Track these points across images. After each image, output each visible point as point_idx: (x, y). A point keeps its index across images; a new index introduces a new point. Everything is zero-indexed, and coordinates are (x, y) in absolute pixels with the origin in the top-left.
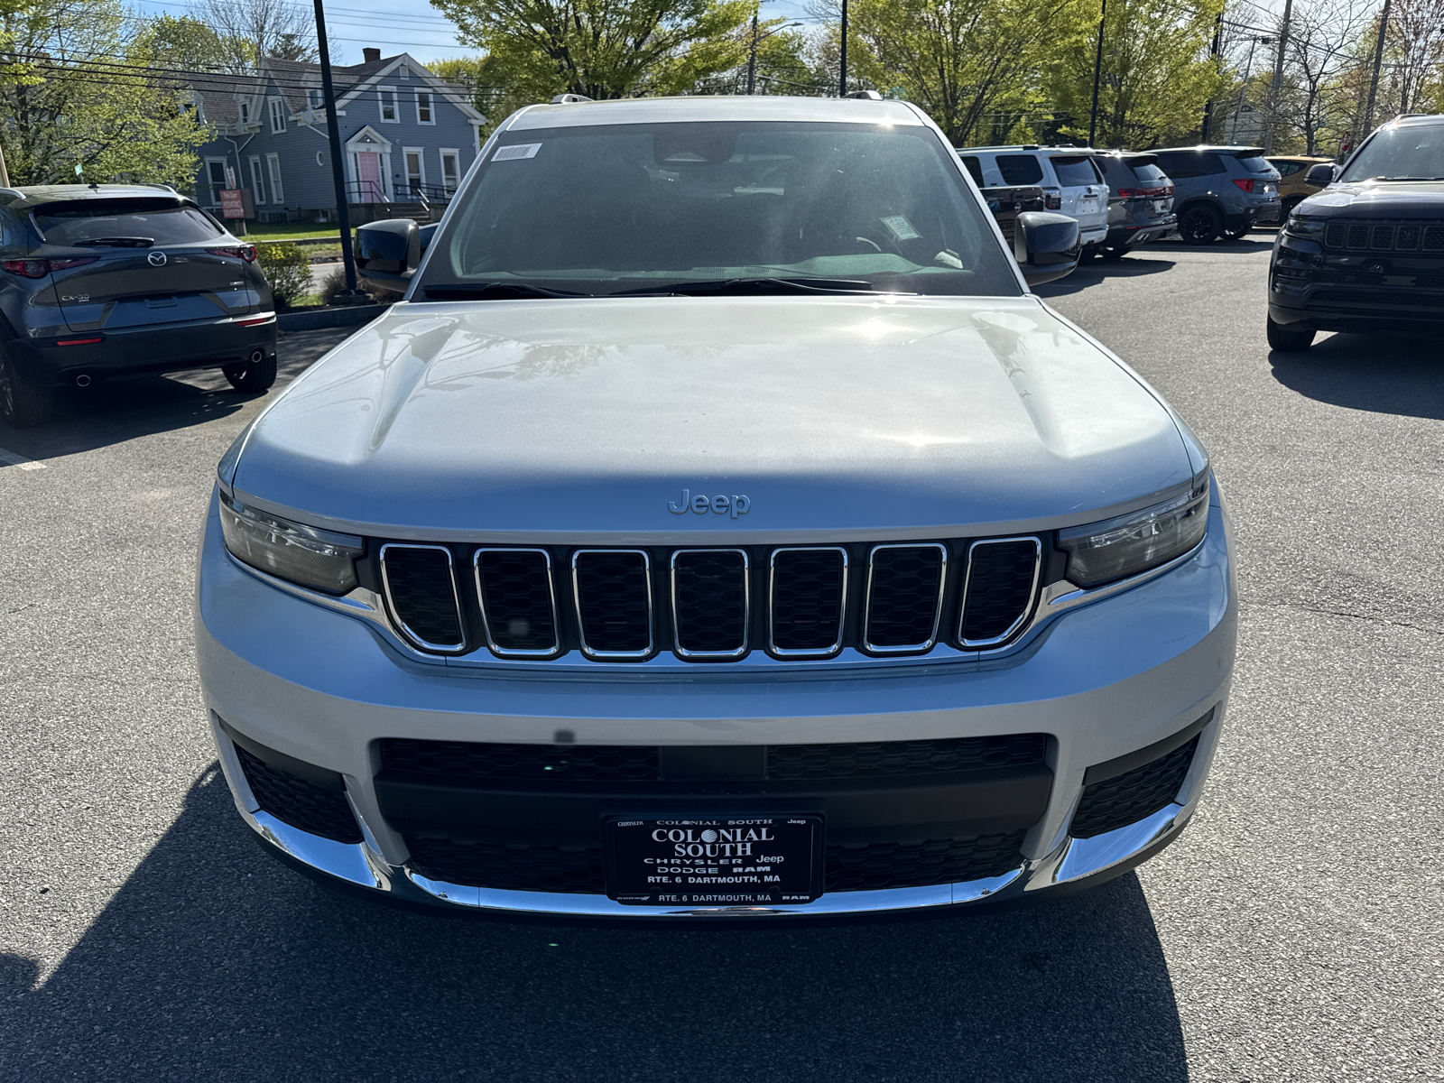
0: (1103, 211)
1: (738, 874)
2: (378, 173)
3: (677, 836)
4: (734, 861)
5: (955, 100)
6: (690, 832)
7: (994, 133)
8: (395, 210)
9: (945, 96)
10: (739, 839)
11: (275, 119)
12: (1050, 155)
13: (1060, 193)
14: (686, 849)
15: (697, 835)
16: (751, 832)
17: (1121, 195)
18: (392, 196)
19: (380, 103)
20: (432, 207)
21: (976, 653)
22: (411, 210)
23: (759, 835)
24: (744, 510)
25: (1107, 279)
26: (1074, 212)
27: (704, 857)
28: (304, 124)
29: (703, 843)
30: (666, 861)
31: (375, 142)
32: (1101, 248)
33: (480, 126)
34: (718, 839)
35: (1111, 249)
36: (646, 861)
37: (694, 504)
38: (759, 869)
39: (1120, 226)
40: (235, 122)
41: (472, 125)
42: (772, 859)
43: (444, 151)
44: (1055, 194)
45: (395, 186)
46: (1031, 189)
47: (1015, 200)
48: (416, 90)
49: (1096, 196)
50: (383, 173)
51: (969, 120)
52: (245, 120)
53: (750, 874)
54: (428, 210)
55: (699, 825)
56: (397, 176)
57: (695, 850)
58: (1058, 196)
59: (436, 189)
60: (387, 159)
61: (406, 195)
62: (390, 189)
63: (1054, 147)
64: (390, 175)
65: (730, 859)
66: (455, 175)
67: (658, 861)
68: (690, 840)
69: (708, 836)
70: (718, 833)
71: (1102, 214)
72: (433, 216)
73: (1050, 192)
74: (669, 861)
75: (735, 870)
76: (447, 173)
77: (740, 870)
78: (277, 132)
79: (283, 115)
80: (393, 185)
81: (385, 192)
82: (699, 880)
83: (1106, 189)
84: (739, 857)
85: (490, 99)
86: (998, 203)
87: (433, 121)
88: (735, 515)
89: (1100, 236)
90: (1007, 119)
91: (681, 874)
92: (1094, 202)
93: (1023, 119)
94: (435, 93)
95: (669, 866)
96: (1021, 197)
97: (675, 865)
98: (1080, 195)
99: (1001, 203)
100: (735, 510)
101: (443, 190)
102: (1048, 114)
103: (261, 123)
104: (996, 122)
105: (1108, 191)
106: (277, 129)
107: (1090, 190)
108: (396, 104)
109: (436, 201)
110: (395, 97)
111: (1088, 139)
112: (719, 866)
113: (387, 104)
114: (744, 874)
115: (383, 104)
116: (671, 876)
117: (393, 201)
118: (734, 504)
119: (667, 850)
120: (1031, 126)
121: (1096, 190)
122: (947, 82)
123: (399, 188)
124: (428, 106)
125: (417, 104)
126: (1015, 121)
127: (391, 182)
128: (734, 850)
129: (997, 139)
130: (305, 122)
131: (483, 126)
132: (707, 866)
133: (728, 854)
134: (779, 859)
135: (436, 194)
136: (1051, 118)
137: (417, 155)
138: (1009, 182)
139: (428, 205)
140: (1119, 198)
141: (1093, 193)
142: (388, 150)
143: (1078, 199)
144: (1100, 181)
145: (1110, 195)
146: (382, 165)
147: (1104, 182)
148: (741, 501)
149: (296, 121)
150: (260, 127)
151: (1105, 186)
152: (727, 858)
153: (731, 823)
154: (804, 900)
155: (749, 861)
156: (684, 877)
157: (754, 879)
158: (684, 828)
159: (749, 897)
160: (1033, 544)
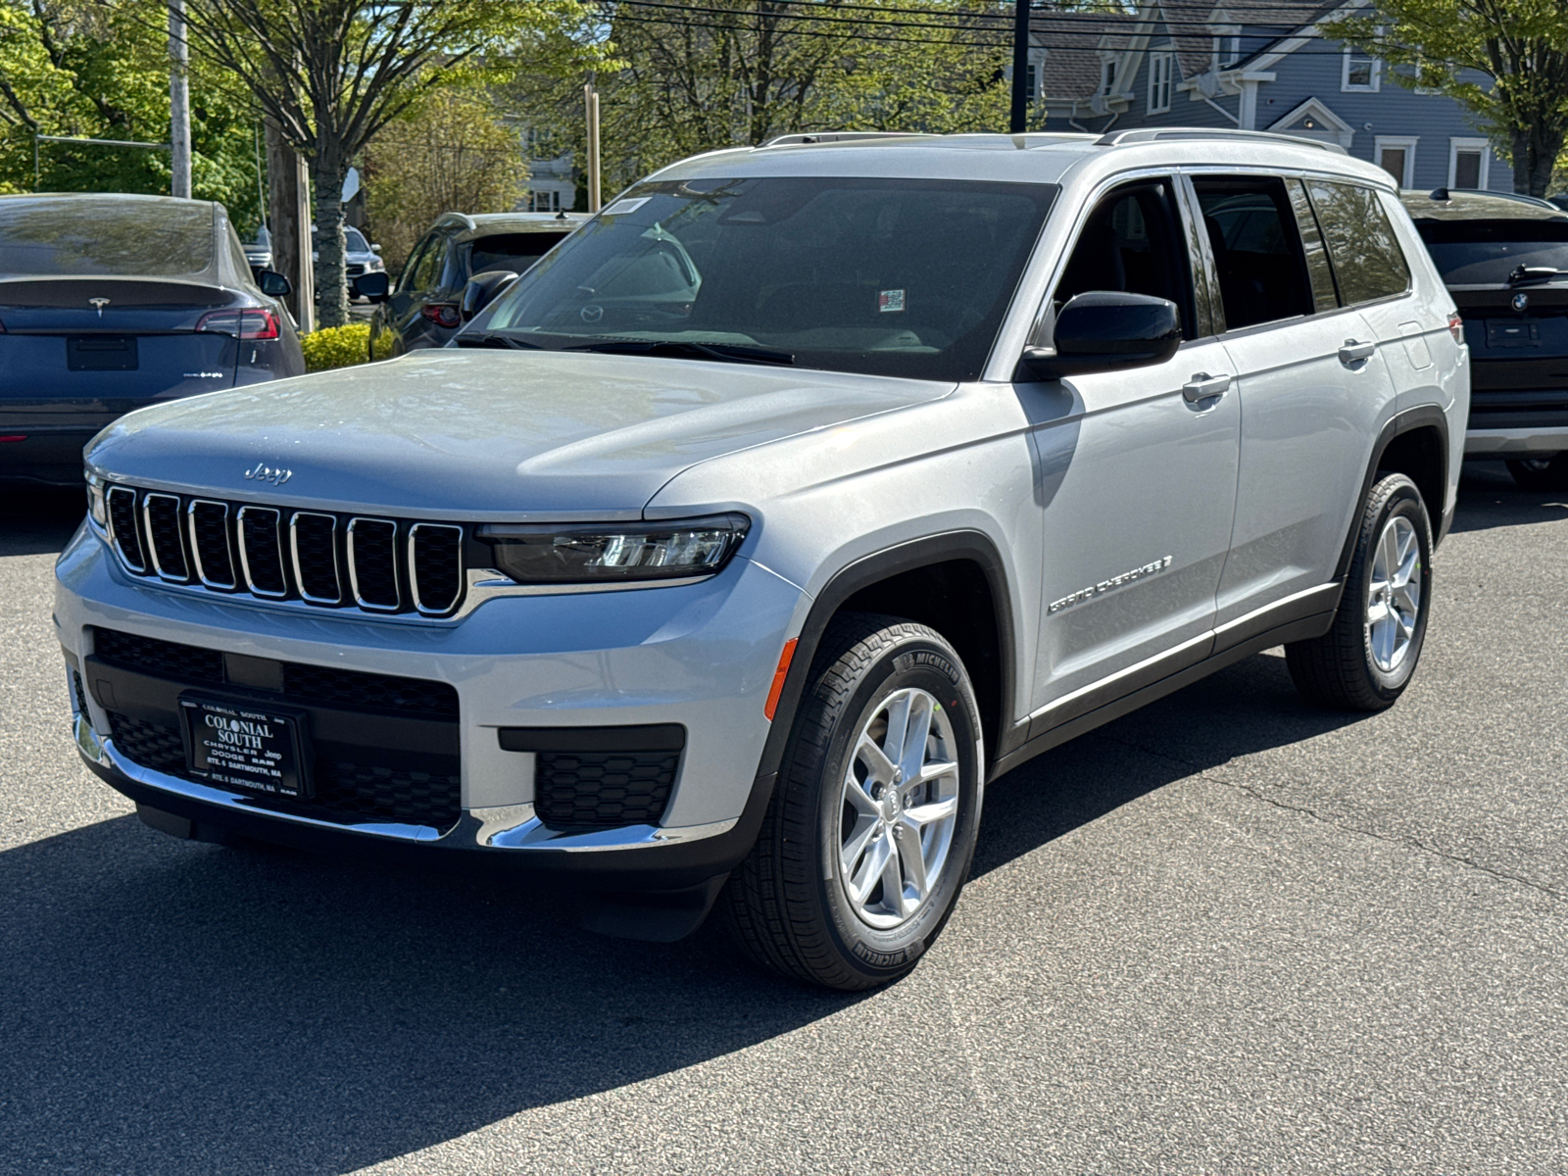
1: (255, 765)
3: (218, 722)
4: (252, 752)
6: (224, 720)
10: (252, 732)
11: (1156, 88)
14: (224, 735)
15: (228, 724)
16: (259, 727)
19: (1346, 55)
21: (429, 619)
23: (263, 731)
27: (235, 745)
28: (1200, 97)
29: (233, 732)
30: (215, 744)
31: (1323, 128)
34: (240, 730)
36: (204, 742)
38: (268, 763)
40: (1091, 95)
42: (275, 755)
43: (1461, 144)
52: (1108, 91)
53: (263, 766)
55: (228, 714)
57: (229, 737)
67: (211, 743)
68: (225, 727)
69: (234, 725)
70: (240, 724)
75: (254, 760)
77: (257, 761)
78: (1155, 112)
79: (1170, 82)
82: (234, 766)
84: (255, 749)
91: (224, 758)
95: (217, 749)
97: (221, 749)
103: (1131, 97)
106: (1155, 106)
108: (1377, 59)
110: (1377, 46)
112: (244, 755)
113: (1359, 59)
114: (259, 765)
115: (1352, 58)
116: (219, 759)
119: (214, 734)
128: (251, 742)
130: (1202, 93)
132: (237, 753)
133: (247, 744)
134: (278, 756)
137: (1403, 151)
149: (1188, 92)
150: (1130, 103)
152: (248, 748)
153: (244, 715)
154: (293, 796)
155: (261, 755)
156: (227, 760)
157: (265, 771)
158: (221, 715)
159: (262, 787)
160: (458, 531)
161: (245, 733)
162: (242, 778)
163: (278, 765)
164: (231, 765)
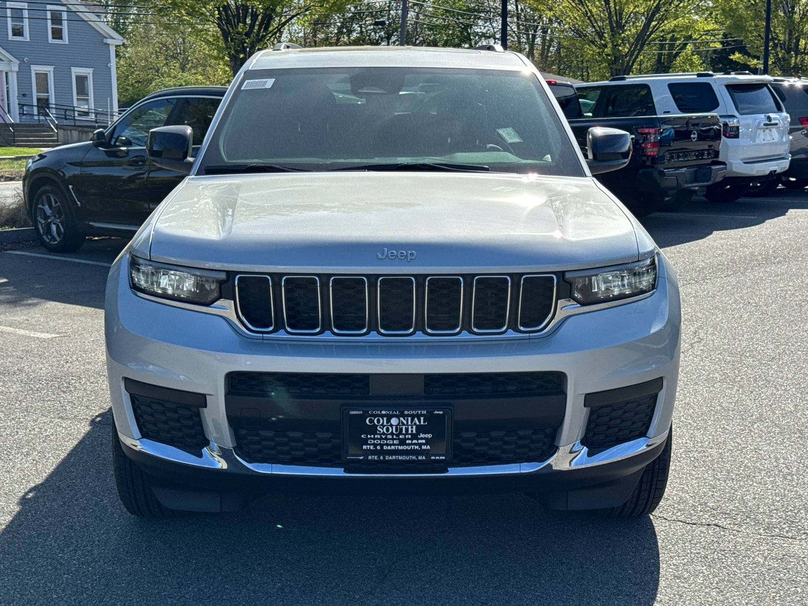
0: (784, 140)
1: (409, 444)
2: (2, 91)
3: (378, 421)
4: (407, 436)
5: (621, 27)
6: (385, 419)
7: (659, 61)
8: (20, 131)
9: (611, 22)
10: (409, 423)
12: (727, 82)
13: (738, 122)
14: (383, 429)
15: (388, 421)
16: (416, 419)
17: (802, 124)
18: (18, 117)
19: (9, 20)
20: (61, 129)
21: (528, 335)
22: (37, 131)
23: (420, 421)
24: (413, 258)
25: (792, 212)
26: (754, 141)
27: (392, 434)
29: (391, 426)
30: (372, 436)
32: (784, 179)
33: (117, 46)
34: (399, 423)
35: (793, 179)
36: (362, 436)
37: (390, 255)
38: (420, 441)
39: (803, 156)
41: (108, 44)
42: (426, 436)
43: (76, 71)
44: (733, 123)
45: (21, 106)
46: (707, 117)
47: (691, 128)
48: (49, 7)
49: (776, 124)
50: (8, 91)
51: (636, 46)
53: (415, 444)
54: (56, 131)
55: (390, 414)
56: (24, 95)
57: (388, 430)
58: (736, 125)
59: (66, 110)
60: (13, 78)
61: (33, 115)
62: (15, 108)
63: (729, 73)
64: (16, 94)
65: (405, 435)
66: (87, 95)
67: (369, 436)
68: (385, 424)
69: (394, 421)
70: (399, 419)
71: (782, 143)
72: (61, 138)
73: (727, 120)
74: (374, 436)
75: (408, 442)
76: (78, 94)
77: (410, 442)
80: (19, 104)
81: (9, 112)
82: (389, 448)
83: (786, 117)
84: (409, 434)
85: (127, 19)
86: (673, 131)
87: (66, 39)
88: (409, 260)
89: (782, 166)
90: (672, 47)
91: (380, 444)
92: (774, 130)
93: (689, 47)
94: (69, 11)
95: (374, 439)
96: (697, 125)
97: (377, 439)
98: (759, 123)
99: (676, 132)
100: (409, 257)
101: (74, 111)
102: (715, 42)
104: (661, 50)
105: (789, 120)
107: (769, 118)
108: (26, 22)
109: (65, 122)
110: (26, 14)
111: (762, 67)
112: (399, 439)
113: (17, 21)
114: (412, 444)
115: (13, 21)
116: (375, 445)
117: (18, 121)
118: (409, 255)
119: (373, 430)
120: (698, 54)
121: (776, 119)
122: (612, 9)
123: (25, 108)
124: (61, 24)
125: (49, 22)
126: (681, 49)
127: (17, 102)
128: (407, 430)
129: (662, 67)
131: (119, 46)
132: (393, 439)
133: (404, 432)
134: (429, 436)
135: (65, 115)
136: (719, 46)
137: (47, 74)
138: (682, 110)
139: (57, 127)
140: (801, 126)
141: (773, 122)
142: (16, 68)
143: (758, 128)
144: (779, 109)
145: (791, 123)
146: (7, 83)
147: (784, 110)
148: (412, 254)
151: (785, 114)
152: (403, 434)
153: (406, 412)
154: (442, 460)
155: (414, 437)
156: (382, 446)
157: (416, 447)
158: (382, 416)
159: (414, 458)
160: (552, 277)
161: (403, 424)
162: (395, 455)
163: (428, 441)
164: (385, 448)
